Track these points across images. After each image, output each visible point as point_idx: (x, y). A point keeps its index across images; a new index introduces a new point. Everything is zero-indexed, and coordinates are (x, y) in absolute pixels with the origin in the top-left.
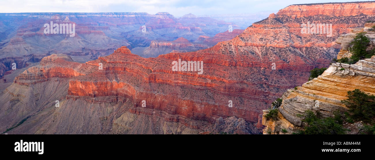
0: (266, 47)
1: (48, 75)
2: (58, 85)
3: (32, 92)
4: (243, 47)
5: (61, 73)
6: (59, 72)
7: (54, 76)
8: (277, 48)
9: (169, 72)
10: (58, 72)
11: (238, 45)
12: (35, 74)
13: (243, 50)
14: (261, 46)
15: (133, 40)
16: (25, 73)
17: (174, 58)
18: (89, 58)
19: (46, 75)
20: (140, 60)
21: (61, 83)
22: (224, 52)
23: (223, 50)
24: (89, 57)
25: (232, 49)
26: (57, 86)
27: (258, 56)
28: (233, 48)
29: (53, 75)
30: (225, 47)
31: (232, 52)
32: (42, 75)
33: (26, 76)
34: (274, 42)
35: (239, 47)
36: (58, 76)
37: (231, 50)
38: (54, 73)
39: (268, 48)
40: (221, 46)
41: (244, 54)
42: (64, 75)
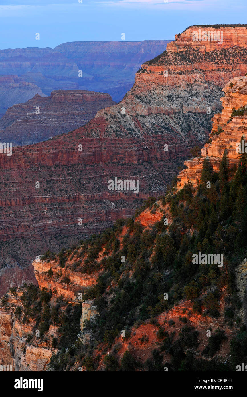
0: (183, 113)
4: (148, 118)
13: (151, 125)
25: (130, 125)
27: (178, 133)
31: (133, 130)
35: (140, 118)
41: (156, 132)
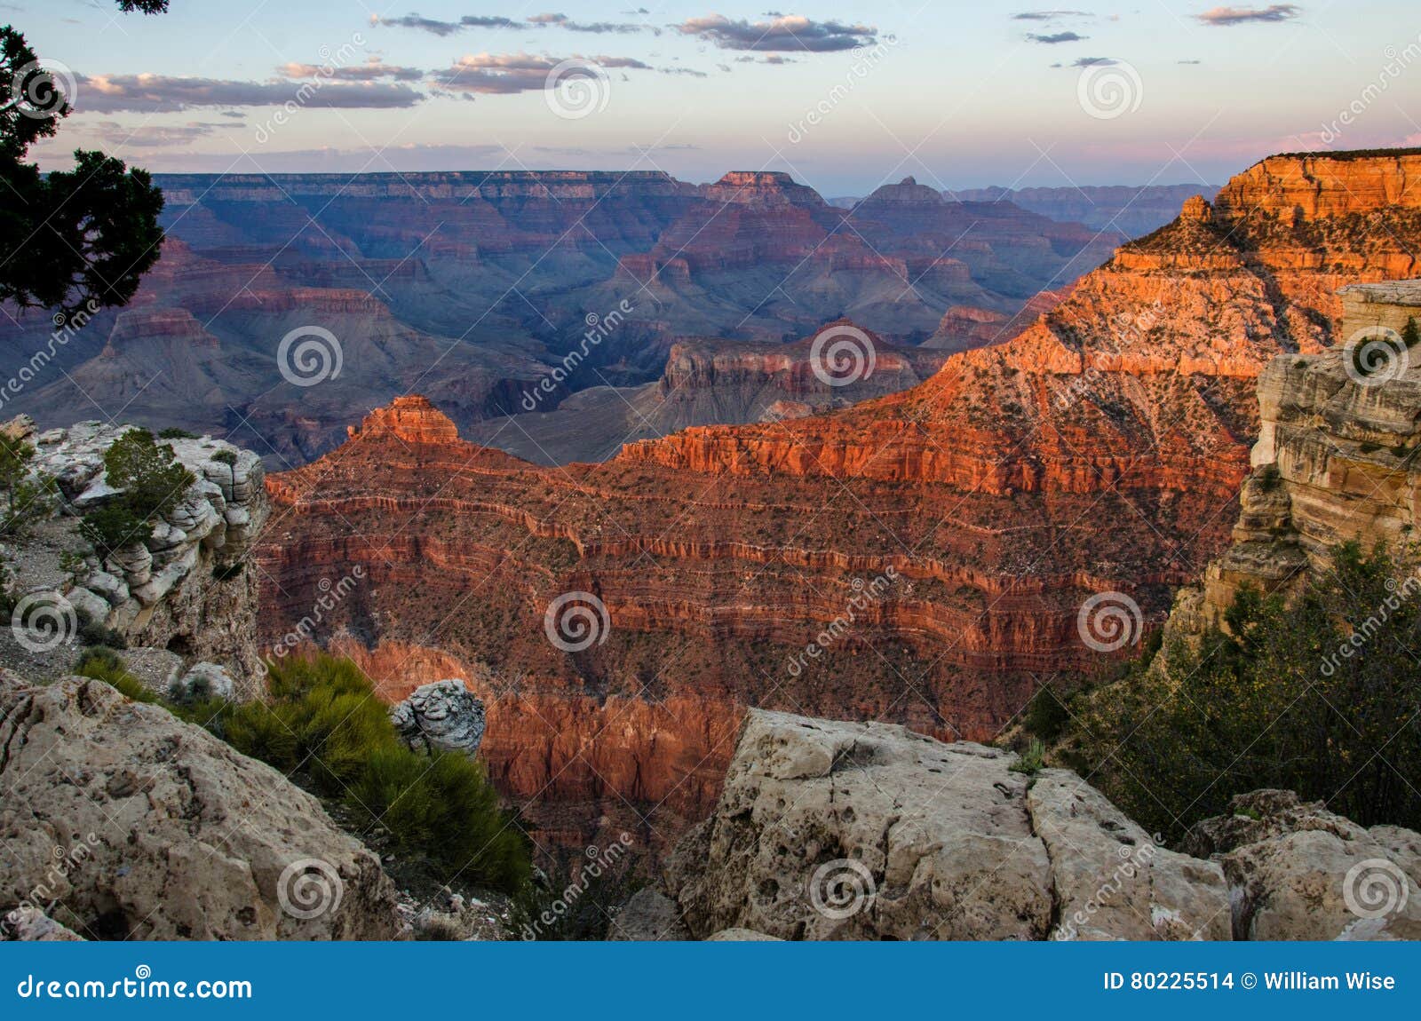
8: (1226, 378)
9: (683, 552)
11: (1049, 372)
14: (1158, 373)
17: (707, 460)
20: (515, 486)
22: (977, 414)
23: (974, 399)
28: (1025, 389)
30: (982, 381)
34: (1211, 351)
37: (1013, 400)
39: (1187, 381)
40: (962, 379)
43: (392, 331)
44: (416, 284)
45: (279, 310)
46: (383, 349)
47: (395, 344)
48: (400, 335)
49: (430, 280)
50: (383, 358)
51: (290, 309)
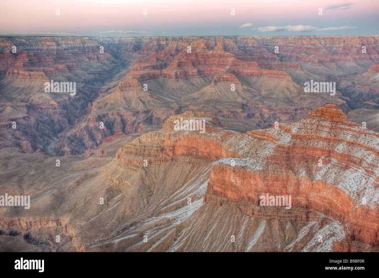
1: (174, 150)
2: (190, 172)
3: (142, 179)
5: (197, 149)
6: (195, 148)
7: (185, 153)
10: (192, 147)
12: (152, 147)
15: (353, 92)
16: (135, 144)
18: (255, 124)
19: (170, 150)
21: (195, 169)
24: (254, 122)
26: (188, 172)
29: (183, 151)
32: (162, 150)
33: (137, 149)
36: (191, 154)
38: (185, 148)
42: (202, 152)
43: (291, 85)
44: (298, 70)
45: (258, 76)
46: (288, 90)
47: (292, 89)
48: (294, 86)
49: (302, 70)
50: (289, 93)
51: (261, 76)
